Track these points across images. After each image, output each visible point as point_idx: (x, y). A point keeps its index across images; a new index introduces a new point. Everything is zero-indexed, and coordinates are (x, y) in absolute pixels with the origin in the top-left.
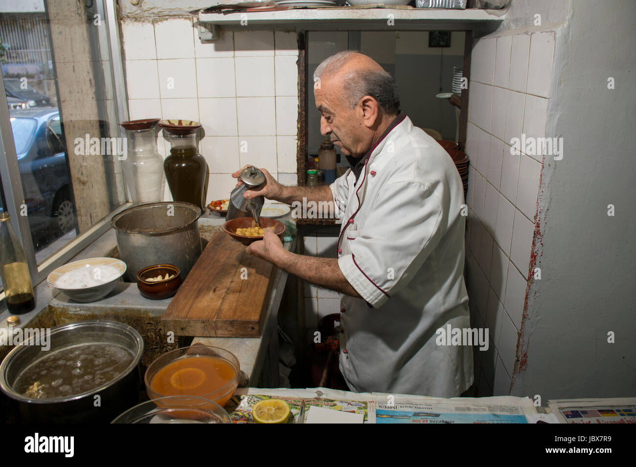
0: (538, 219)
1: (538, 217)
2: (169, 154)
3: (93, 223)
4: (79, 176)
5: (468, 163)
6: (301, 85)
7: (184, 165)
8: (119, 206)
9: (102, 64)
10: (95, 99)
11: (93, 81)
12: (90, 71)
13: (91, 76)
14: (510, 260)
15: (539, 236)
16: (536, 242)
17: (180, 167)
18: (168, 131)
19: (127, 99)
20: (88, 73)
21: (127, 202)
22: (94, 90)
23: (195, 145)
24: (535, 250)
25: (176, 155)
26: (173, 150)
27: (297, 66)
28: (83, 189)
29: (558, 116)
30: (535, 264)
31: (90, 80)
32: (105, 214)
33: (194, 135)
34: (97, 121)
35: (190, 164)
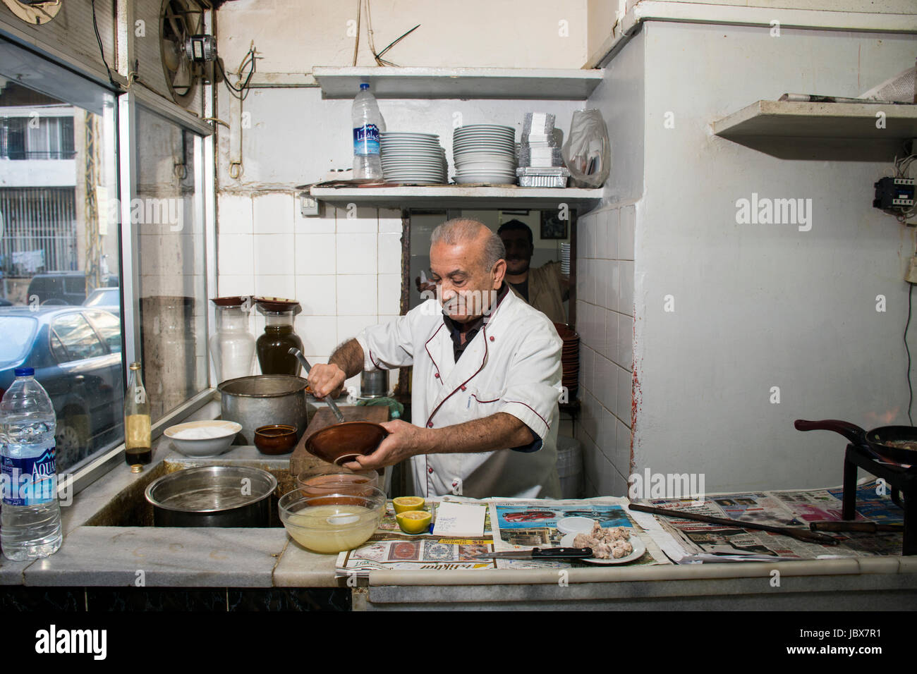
0: (635, 368)
1: (635, 367)
2: (263, 332)
3: (165, 412)
4: (154, 358)
5: (578, 340)
6: (405, 263)
7: (278, 344)
8: (197, 393)
9: (193, 237)
10: (182, 273)
11: (181, 256)
12: (179, 245)
13: (180, 250)
14: (618, 418)
15: (637, 385)
16: (635, 390)
17: (275, 346)
18: (262, 306)
19: (217, 274)
20: (177, 246)
21: (209, 387)
22: (181, 264)
23: (291, 324)
24: (635, 398)
25: (270, 333)
26: (267, 328)
27: (401, 244)
28: (157, 374)
29: (643, 276)
30: (636, 411)
31: (178, 254)
32: (182, 400)
33: (291, 312)
34: (181, 297)
35: (285, 343)
